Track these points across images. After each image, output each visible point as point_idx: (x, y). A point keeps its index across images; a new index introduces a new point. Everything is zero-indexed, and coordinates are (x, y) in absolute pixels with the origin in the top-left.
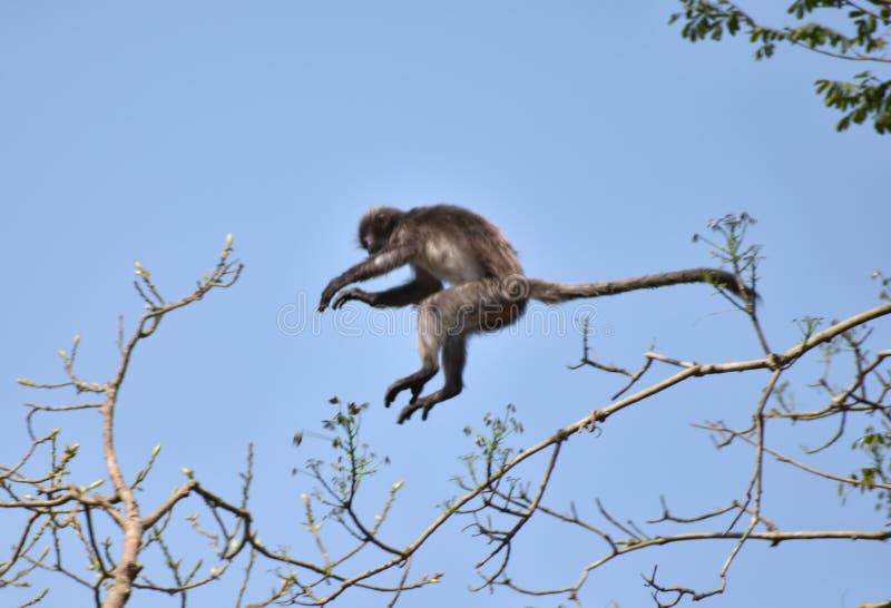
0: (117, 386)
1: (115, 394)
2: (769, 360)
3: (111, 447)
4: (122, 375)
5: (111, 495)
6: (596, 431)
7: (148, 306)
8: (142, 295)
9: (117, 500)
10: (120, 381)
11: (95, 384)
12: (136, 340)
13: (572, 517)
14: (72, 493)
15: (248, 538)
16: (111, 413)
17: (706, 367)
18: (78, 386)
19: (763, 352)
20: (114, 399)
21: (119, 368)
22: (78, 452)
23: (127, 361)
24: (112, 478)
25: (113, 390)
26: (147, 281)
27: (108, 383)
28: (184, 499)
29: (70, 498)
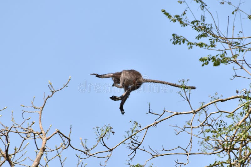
0: (43, 108)
1: (42, 110)
2: (193, 112)
3: (41, 121)
4: (44, 106)
5: (40, 132)
6: (156, 126)
7: (51, 91)
8: (50, 88)
9: (41, 133)
10: (43, 107)
11: (38, 107)
12: (48, 98)
13: (143, 150)
14: (31, 131)
15: (70, 144)
16: (41, 114)
17: (179, 113)
18: (34, 107)
19: (191, 110)
20: (42, 111)
21: (44, 104)
22: (34, 123)
23: (45, 102)
24: (40, 128)
25: (42, 109)
26: (51, 85)
27: (41, 107)
28: (56, 134)
29: (31, 132)
